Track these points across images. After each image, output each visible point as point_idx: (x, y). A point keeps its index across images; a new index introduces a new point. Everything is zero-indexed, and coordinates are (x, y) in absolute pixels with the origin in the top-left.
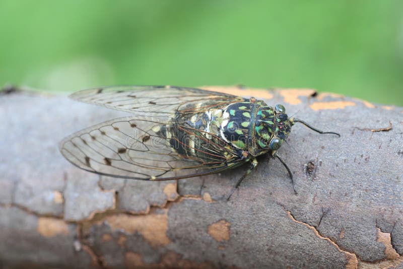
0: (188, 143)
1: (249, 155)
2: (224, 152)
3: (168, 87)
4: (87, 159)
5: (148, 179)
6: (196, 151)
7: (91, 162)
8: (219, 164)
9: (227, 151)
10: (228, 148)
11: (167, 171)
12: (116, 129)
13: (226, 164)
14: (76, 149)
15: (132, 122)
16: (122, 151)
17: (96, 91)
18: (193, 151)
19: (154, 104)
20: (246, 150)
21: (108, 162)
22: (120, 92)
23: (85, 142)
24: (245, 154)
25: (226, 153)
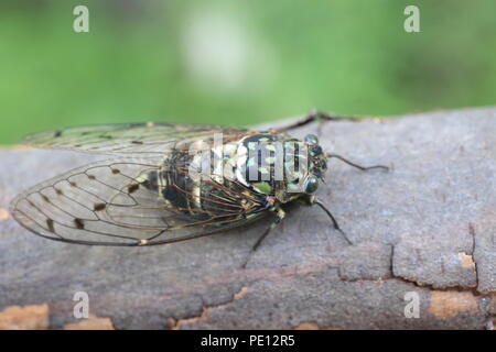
0: (191, 190)
1: (277, 201)
2: (241, 199)
3: (150, 124)
4: (50, 222)
5: (136, 245)
6: (202, 201)
7: (55, 226)
8: (235, 216)
9: (245, 198)
10: (247, 194)
11: (163, 232)
12: (92, 177)
13: (244, 215)
14: (33, 210)
15: (114, 167)
16: (99, 207)
17: (53, 134)
18: (198, 200)
19: (141, 143)
20: (272, 194)
21: (79, 224)
22: (85, 134)
23: (46, 199)
24: (270, 200)
25: (244, 202)
